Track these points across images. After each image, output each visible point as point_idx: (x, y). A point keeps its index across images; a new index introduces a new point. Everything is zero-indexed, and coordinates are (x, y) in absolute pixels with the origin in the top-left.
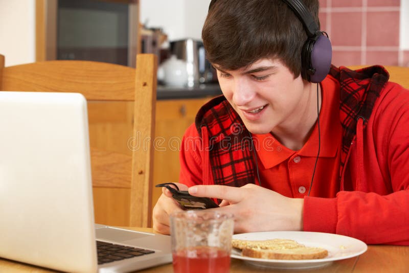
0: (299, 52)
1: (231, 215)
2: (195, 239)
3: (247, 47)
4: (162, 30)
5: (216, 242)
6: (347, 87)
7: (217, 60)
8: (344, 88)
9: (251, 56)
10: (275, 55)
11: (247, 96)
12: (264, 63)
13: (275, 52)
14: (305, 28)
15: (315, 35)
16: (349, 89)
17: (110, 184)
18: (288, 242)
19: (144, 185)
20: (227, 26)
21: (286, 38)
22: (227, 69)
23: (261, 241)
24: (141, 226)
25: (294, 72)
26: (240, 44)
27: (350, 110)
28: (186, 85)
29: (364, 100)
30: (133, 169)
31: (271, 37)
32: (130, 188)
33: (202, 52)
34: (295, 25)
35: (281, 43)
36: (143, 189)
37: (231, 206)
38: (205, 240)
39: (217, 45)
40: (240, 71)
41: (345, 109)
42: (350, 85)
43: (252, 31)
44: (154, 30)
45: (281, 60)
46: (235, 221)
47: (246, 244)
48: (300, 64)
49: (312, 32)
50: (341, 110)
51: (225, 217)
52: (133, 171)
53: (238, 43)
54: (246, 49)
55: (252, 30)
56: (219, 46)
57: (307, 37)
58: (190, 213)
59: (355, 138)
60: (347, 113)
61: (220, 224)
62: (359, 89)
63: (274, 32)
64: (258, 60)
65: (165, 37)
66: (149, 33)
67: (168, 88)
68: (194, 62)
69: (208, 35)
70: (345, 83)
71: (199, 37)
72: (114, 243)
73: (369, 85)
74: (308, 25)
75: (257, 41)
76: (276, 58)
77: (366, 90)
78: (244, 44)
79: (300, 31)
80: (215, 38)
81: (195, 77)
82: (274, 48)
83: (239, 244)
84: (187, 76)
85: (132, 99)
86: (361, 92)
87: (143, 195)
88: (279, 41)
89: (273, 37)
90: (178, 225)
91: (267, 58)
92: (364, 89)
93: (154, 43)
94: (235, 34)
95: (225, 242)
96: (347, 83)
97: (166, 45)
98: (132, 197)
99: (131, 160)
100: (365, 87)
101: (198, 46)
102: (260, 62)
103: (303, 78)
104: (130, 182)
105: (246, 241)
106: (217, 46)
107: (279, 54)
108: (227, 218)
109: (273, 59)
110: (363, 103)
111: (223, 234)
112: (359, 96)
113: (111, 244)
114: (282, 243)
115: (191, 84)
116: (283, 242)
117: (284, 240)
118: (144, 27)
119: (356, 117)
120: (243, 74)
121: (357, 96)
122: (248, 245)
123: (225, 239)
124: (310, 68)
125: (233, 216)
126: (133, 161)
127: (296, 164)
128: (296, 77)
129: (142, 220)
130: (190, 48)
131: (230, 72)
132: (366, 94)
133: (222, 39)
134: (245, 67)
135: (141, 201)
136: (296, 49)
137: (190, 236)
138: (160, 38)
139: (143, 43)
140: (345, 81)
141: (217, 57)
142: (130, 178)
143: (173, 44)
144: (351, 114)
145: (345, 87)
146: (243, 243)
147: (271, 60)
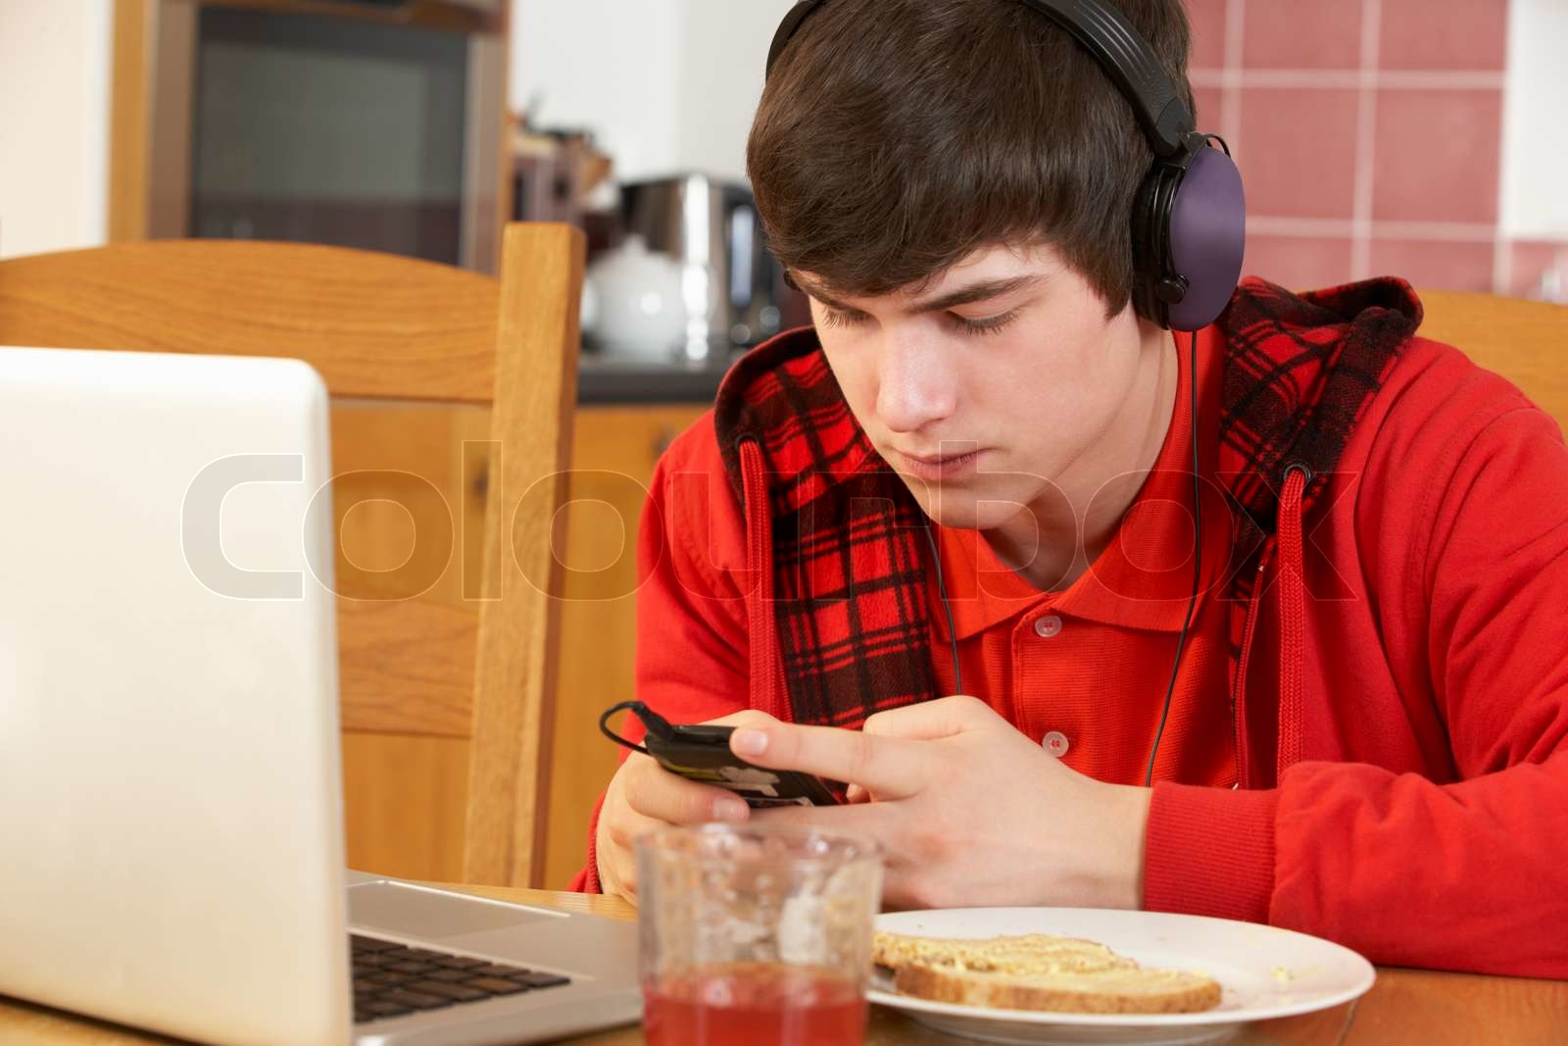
0: (1122, 217)
1: (870, 846)
2: (729, 933)
3: (926, 204)
4: (592, 136)
5: (811, 945)
6: (1249, 354)
7: (810, 259)
8: (1238, 360)
9: (944, 238)
10: (1036, 233)
11: (931, 396)
12: (993, 264)
13: (1031, 223)
14: (1143, 124)
15: (1182, 150)
16: (1259, 361)
17: (390, 721)
18: (1076, 947)
19: (520, 727)
20: (845, 126)
21: (1074, 165)
22: (850, 290)
23: (976, 942)
24: (508, 883)
25: (1107, 294)
26: (900, 194)
27: (1258, 439)
28: (680, 353)
29: (1314, 403)
30: (479, 661)
31: (1020, 165)
32: (466, 737)
33: (742, 227)
34: (1107, 113)
35: (1055, 185)
36: (519, 743)
37: (875, 806)
38: (770, 941)
39: (812, 198)
40: (904, 298)
41: (1239, 440)
42: (1260, 346)
43: (943, 143)
44: (561, 137)
45: (1057, 250)
46: (890, 864)
47: (913, 948)
48: (1128, 263)
49: (1172, 139)
50: (1223, 443)
51: (849, 852)
52: (478, 673)
53: (894, 189)
54: (923, 215)
55: (944, 141)
56: (818, 204)
57: (1149, 159)
58: (715, 835)
59: (1270, 546)
60: (1246, 454)
61: (828, 874)
62: (1294, 362)
63: (1027, 142)
64: (969, 251)
65: (604, 165)
66: (543, 149)
67: (608, 361)
68: (710, 266)
69: (774, 162)
70: (1244, 339)
71: (736, 169)
72: (412, 943)
73: (1340, 346)
74: (1154, 113)
75: (965, 176)
76: (1036, 243)
77: (1324, 363)
78: (914, 193)
79: (1124, 137)
80: (806, 172)
81: (712, 321)
82: (1031, 204)
83: (886, 947)
84: (685, 317)
85: (484, 395)
86: (1305, 373)
87: (516, 766)
88: (1046, 176)
89: (1026, 164)
90: (669, 878)
91: (1005, 243)
92: (1316, 363)
93: (561, 189)
94: (880, 155)
95: (847, 946)
96: (1251, 339)
97: (604, 197)
98: (472, 772)
99: (473, 629)
100: (1322, 353)
101: (729, 201)
102: (977, 261)
103: (1139, 312)
104: (468, 713)
105: (915, 938)
106: (809, 204)
107: (1050, 228)
108: (858, 855)
109: (1027, 245)
110: (1309, 412)
111: (839, 920)
112: (1297, 389)
113: (403, 947)
114: (1051, 949)
115: (697, 350)
116: (1057, 947)
117: (1059, 941)
118: (525, 124)
119: (1280, 465)
120: (914, 312)
121: (1287, 390)
122: (921, 951)
123: (846, 933)
124: (1166, 274)
125: (880, 848)
126: (482, 633)
127: (1046, 644)
128: (1113, 311)
129: (510, 863)
130: (696, 209)
131: (864, 303)
132: (1324, 380)
133: (830, 179)
134: (920, 283)
135: (508, 787)
136: (1114, 202)
137: (712, 921)
138: (583, 169)
139: (519, 185)
140: (1242, 333)
141: (812, 246)
142: (470, 700)
143: (632, 194)
144: (1261, 457)
145: (1240, 354)
146: (903, 944)
147: (1017, 250)
